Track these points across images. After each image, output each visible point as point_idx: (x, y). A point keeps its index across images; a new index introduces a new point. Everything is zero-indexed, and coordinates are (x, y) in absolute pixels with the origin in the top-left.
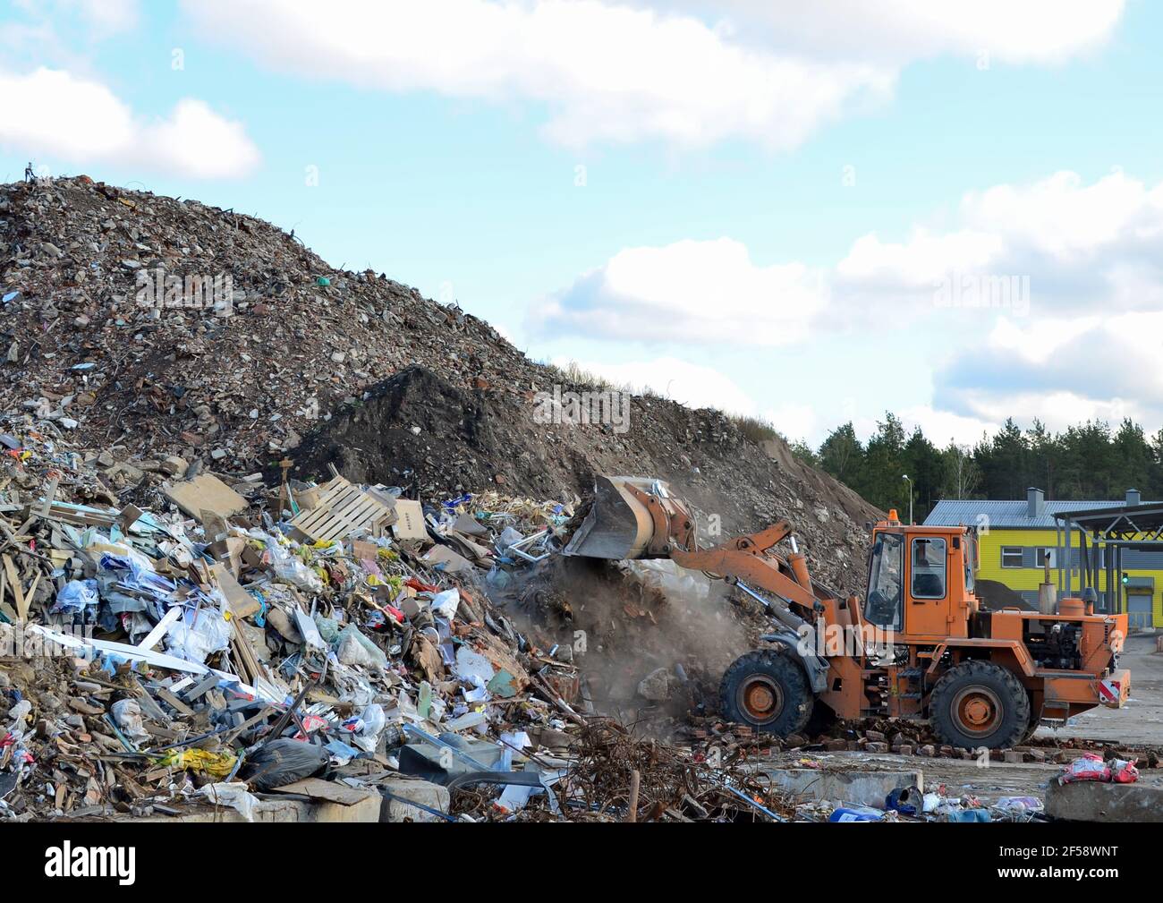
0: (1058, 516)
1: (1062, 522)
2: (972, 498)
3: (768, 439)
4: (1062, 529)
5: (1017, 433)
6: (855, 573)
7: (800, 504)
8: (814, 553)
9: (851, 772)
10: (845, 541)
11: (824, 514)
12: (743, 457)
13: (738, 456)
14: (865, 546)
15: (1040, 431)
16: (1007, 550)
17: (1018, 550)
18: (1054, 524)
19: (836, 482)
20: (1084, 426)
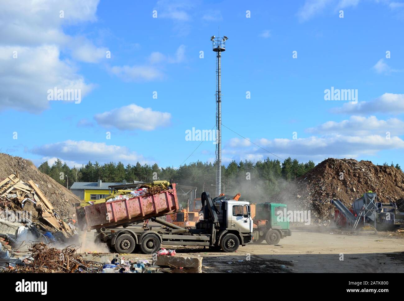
0: (109, 187)
1: (110, 188)
2: (79, 182)
3: (31, 165)
4: (110, 190)
5: (91, 165)
6: (58, 201)
7: (43, 183)
8: (47, 196)
9: (101, 255)
10: (55, 193)
11: (50, 186)
12: (27, 170)
13: (26, 170)
14: (60, 194)
15: (97, 165)
16: (92, 195)
17: (95, 195)
18: (108, 189)
19: (49, 177)
20: (109, 163)
